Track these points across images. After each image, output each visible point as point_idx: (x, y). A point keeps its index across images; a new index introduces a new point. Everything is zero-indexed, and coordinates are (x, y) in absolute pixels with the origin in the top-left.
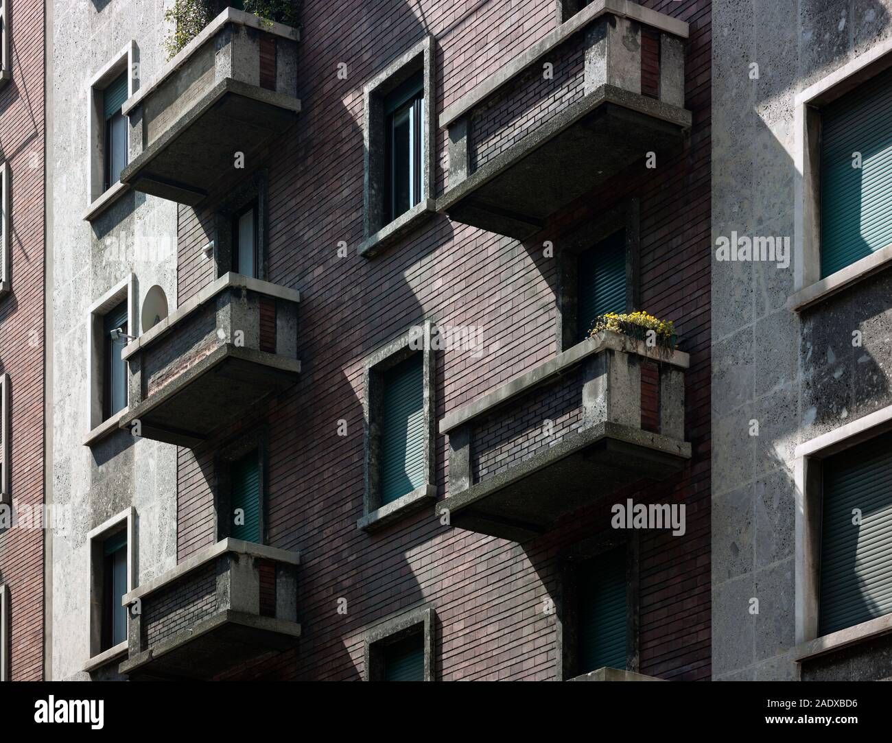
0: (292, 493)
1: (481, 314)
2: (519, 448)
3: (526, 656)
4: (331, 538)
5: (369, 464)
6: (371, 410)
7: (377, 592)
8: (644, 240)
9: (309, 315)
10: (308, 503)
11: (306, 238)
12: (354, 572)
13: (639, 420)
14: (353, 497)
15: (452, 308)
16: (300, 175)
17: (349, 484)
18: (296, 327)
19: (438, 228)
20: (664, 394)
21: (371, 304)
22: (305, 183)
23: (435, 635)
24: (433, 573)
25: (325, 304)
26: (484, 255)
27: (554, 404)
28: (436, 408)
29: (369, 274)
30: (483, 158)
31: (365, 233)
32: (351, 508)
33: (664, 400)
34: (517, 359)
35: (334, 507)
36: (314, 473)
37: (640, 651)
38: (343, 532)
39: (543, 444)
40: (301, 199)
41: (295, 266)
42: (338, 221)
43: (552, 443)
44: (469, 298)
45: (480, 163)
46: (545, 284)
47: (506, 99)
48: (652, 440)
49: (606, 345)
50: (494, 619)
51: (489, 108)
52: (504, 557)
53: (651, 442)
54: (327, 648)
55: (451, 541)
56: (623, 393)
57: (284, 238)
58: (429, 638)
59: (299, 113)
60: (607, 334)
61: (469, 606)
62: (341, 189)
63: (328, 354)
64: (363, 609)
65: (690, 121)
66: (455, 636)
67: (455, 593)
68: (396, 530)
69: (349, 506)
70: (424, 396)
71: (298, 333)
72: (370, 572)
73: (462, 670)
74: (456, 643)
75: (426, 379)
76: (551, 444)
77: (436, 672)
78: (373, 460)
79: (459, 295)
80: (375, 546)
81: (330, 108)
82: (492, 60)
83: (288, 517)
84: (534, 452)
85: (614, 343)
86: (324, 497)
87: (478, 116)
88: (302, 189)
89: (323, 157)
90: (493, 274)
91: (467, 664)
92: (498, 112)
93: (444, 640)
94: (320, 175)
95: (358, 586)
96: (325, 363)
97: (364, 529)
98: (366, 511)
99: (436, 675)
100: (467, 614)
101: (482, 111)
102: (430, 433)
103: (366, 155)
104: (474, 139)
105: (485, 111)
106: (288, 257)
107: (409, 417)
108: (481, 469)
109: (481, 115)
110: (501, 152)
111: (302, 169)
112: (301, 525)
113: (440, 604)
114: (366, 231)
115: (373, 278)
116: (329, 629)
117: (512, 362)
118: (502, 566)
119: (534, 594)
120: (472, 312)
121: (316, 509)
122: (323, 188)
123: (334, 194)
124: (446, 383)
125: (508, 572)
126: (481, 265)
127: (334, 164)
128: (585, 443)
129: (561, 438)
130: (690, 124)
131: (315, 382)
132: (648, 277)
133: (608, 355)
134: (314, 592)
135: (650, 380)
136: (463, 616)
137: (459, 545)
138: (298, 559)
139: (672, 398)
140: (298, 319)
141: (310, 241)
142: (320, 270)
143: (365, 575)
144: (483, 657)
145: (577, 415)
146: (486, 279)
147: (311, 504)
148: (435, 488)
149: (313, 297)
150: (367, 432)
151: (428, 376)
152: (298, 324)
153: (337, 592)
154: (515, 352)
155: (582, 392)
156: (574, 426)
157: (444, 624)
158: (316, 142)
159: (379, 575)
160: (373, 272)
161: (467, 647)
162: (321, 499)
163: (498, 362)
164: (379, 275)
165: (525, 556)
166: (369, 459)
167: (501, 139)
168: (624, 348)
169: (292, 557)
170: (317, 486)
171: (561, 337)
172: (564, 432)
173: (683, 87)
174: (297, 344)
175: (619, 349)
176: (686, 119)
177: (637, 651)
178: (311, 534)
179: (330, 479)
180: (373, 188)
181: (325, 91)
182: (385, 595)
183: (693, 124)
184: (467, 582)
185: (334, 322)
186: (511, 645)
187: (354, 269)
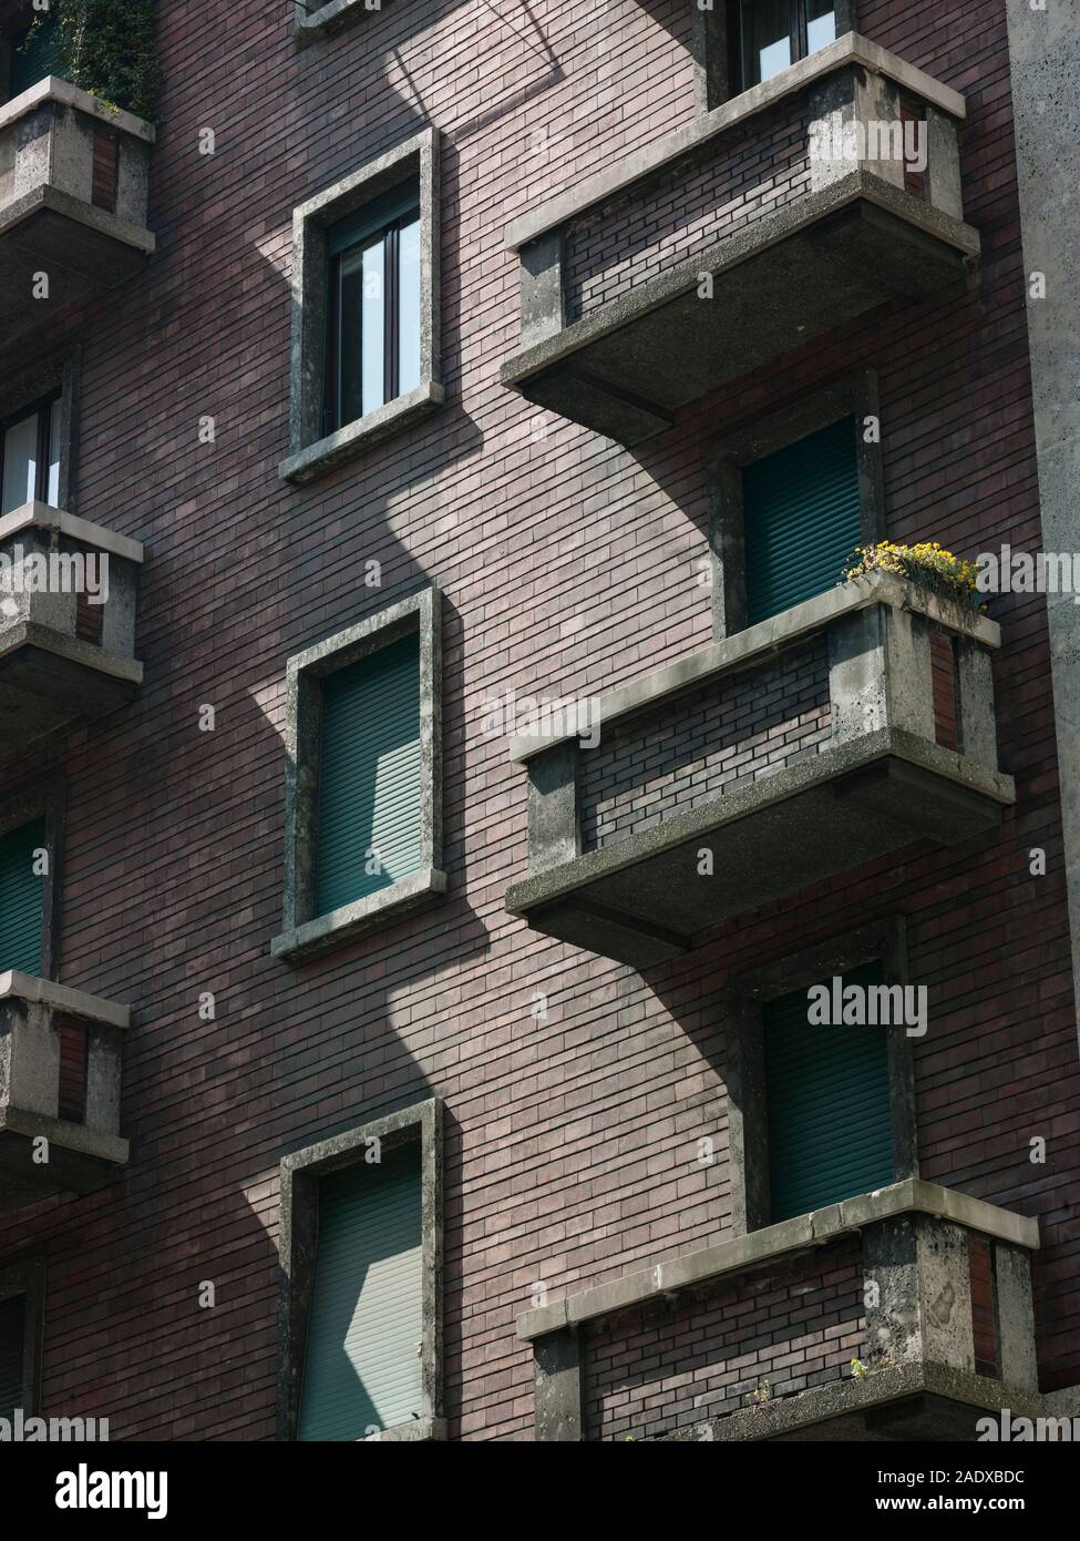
0: (117, 896)
1: (543, 570)
2: (686, 782)
3: (657, 1180)
4: (204, 976)
5: (296, 837)
6: (301, 742)
7: (307, 1072)
8: (891, 437)
9: (163, 583)
10: (153, 913)
11: (160, 454)
12: (256, 1037)
13: (933, 731)
14: (255, 899)
15: (478, 562)
16: (150, 353)
17: (245, 876)
18: (133, 604)
19: (446, 432)
20: (965, 689)
21: (299, 561)
22: (160, 366)
23: (444, 1148)
24: (439, 1032)
25: (198, 565)
26: (548, 472)
27: (763, 703)
28: (443, 735)
29: (296, 512)
30: (592, 297)
31: (293, 442)
32: (251, 919)
33: (965, 699)
34: (622, 645)
35: (213, 918)
36: (167, 859)
37: (920, 1161)
38: (231, 964)
39: (741, 773)
40: (150, 391)
41: (134, 503)
42: (231, 425)
43: (761, 771)
44: (515, 544)
45: (587, 306)
46: (680, 516)
47: (641, 202)
48: (959, 766)
49: (879, 595)
50: (580, 1113)
51: (604, 219)
52: (600, 996)
53: (957, 770)
54: (190, 1182)
55: (479, 971)
56: (907, 682)
57: (112, 457)
58: (433, 1154)
59: (150, 255)
60: (883, 577)
61: (520, 1091)
62: (239, 373)
63: (205, 650)
64: (277, 1105)
65: (979, 245)
66: (489, 1148)
67: (490, 1067)
68: (356, 955)
69: (246, 916)
70: (422, 714)
71: (138, 616)
72: (292, 1036)
73: (509, 1213)
74: (491, 1163)
75: (426, 684)
76: (757, 773)
77: (445, 1221)
78: (302, 830)
79: (493, 541)
80: (306, 987)
81: (217, 244)
82: (561, 162)
83: (106, 940)
84: (719, 790)
85: (893, 593)
86: (192, 901)
87: (582, 231)
88: (153, 376)
89: (201, 323)
90: (567, 503)
91: (519, 1200)
92: (624, 224)
93: (466, 1157)
94: (192, 353)
95: (263, 1063)
96: (199, 664)
97: (285, 957)
98: (289, 922)
99: (445, 1226)
100: (518, 1106)
101: (591, 223)
102: (434, 777)
103: (297, 316)
104: (574, 267)
105: (597, 223)
106: (121, 487)
107: (381, 759)
108: (599, 822)
109: (589, 229)
110: (632, 287)
111: (154, 343)
112: (134, 954)
113: (454, 1089)
114: (295, 439)
115: (307, 518)
116: (194, 1147)
117: (612, 650)
118: (598, 1013)
119: (671, 1062)
120: (522, 568)
121: (170, 925)
122: (199, 372)
123: (224, 381)
124: (466, 691)
125: (611, 1023)
126: (541, 489)
127: (223, 334)
128: (847, 766)
129: (783, 762)
130: (978, 250)
131: (172, 698)
132: (899, 500)
133: (883, 612)
134: (162, 1077)
135: (942, 664)
136: (510, 1109)
137: (499, 978)
138: (128, 1019)
139: (977, 697)
140: (139, 590)
141: (170, 459)
142: (191, 507)
143: (282, 1040)
144: (556, 1186)
145: (817, 720)
146: (551, 512)
147: (158, 916)
148: (443, 876)
149: (173, 554)
150: (294, 781)
151: (431, 678)
152: (138, 601)
153: (214, 1078)
154: (618, 633)
155: (828, 678)
156: (808, 740)
157: (465, 1126)
158: (184, 300)
159: (316, 1040)
160: (304, 507)
161: (519, 1168)
162: (184, 904)
163: (581, 650)
164: (318, 512)
165: (649, 992)
166: (297, 828)
167: (632, 266)
168: (906, 604)
169: (115, 1013)
170: (173, 883)
171: (722, 601)
172: (787, 750)
173: (959, 193)
174: (136, 634)
175: (897, 604)
176: (970, 241)
177: (916, 1161)
178: (157, 970)
179: (204, 869)
180: (308, 369)
181: (206, 219)
182: (327, 1079)
183: (982, 248)
184: (518, 1045)
185: (218, 594)
186: (621, 1161)
187: (266, 503)
